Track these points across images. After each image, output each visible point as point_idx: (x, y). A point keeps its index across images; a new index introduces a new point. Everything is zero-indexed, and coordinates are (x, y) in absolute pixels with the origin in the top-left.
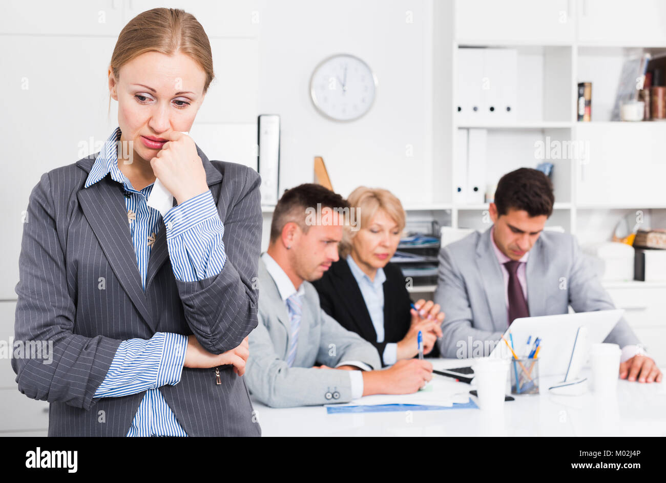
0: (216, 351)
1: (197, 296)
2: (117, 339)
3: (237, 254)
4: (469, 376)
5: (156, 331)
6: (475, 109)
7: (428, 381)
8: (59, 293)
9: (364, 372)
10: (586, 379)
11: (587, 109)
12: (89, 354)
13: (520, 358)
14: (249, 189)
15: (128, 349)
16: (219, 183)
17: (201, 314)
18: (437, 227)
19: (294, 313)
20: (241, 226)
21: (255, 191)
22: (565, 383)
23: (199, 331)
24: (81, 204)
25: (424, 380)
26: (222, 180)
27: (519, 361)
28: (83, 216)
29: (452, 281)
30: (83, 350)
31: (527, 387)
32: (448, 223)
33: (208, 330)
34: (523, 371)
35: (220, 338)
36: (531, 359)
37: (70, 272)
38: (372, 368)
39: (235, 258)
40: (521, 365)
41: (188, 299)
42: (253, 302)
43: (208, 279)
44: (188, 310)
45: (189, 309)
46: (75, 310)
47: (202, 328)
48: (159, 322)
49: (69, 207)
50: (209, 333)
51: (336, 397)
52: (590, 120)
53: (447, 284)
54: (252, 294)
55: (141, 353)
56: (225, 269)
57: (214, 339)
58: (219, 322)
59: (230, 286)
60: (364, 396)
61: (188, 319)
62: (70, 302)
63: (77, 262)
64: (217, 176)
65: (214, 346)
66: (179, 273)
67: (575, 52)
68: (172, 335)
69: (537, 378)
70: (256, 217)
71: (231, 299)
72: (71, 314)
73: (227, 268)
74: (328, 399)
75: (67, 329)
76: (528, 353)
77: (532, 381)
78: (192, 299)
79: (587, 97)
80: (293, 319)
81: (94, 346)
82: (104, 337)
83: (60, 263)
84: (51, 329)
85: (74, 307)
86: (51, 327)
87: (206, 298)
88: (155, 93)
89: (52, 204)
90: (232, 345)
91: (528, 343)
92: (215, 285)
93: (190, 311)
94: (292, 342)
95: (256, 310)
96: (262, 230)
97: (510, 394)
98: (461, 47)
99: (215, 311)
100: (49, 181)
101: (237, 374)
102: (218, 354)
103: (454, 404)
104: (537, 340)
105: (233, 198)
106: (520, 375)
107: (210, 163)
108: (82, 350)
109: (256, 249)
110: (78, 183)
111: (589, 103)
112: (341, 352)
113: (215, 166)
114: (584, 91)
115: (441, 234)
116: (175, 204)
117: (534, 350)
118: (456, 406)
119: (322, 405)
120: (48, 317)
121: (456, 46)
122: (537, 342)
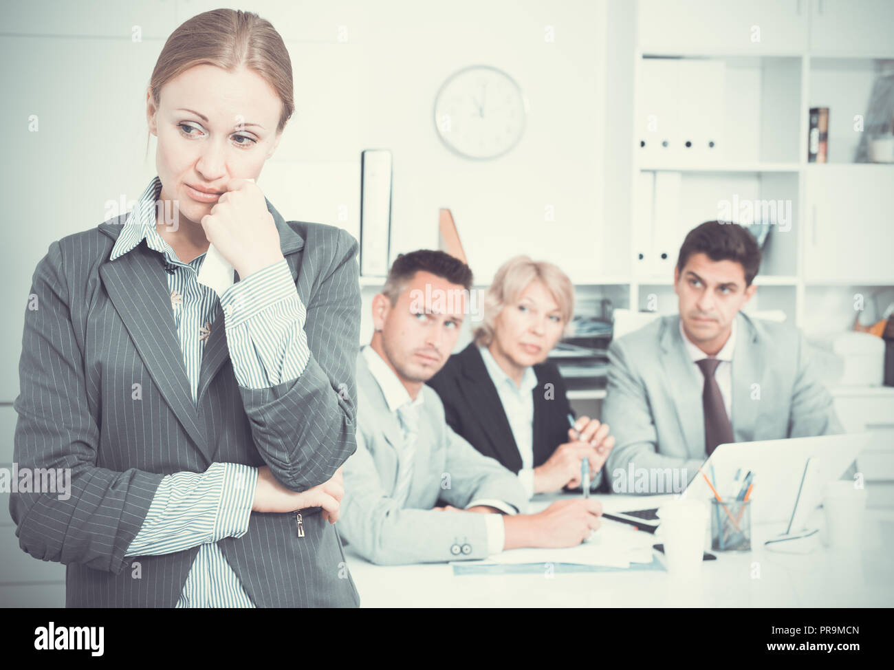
0: (297, 487)
1: (269, 408)
2: (156, 473)
3: (326, 349)
4: (652, 523)
5: (213, 461)
6: (665, 144)
7: (595, 530)
8: (75, 409)
9: (506, 516)
10: (817, 531)
11: (822, 145)
12: (117, 495)
13: (724, 500)
14: (342, 258)
15: (173, 487)
16: (300, 251)
17: (276, 435)
18: (609, 308)
19: (408, 431)
20: (331, 311)
21: (351, 261)
22: (787, 536)
23: (273, 459)
24: (105, 284)
25: (590, 528)
26: (304, 247)
27: (724, 505)
28: (108, 300)
29: (629, 388)
30: (110, 488)
31: (734, 540)
32: (623, 304)
33: (286, 457)
34: (728, 518)
35: (302, 467)
36: (741, 502)
37: (91, 380)
38: (517, 510)
39: (323, 355)
40: (726, 510)
41: (256, 414)
42: (350, 418)
43: (284, 384)
44: (257, 429)
45: (258, 427)
46: (98, 434)
47: (277, 454)
48: (216, 449)
49: (88, 287)
50: (287, 461)
51: (466, 552)
52: (826, 160)
53: (620, 392)
54: (347, 406)
55: (192, 493)
56: (307, 369)
57: (294, 469)
58: (302, 446)
59: (316, 393)
60: (505, 549)
61: (257, 441)
62: (90, 422)
63: (100, 365)
64: (296, 242)
65: (294, 479)
66: (243, 377)
67: (806, 64)
68: (236, 466)
69: (749, 527)
70: (351, 298)
71: (317, 413)
72: (92, 439)
73: (311, 369)
74: (455, 554)
75: (88, 461)
76: (736, 493)
77: (741, 532)
78: (262, 412)
79: (822, 127)
80: (405, 437)
81: (125, 483)
82: (139, 470)
83: (77, 368)
84: (65, 459)
85: (96, 428)
86: (65, 457)
87: (283, 412)
88: (206, 123)
89: (64, 285)
90: (320, 479)
91: (737, 478)
92: (294, 393)
93: (260, 431)
94: (404, 471)
95: (353, 429)
96: (360, 317)
97: (710, 551)
98: (645, 57)
99: (295, 430)
100: (60, 253)
101: (327, 521)
102: (301, 492)
103: (631, 563)
104: (749, 474)
105: (320, 272)
106: (725, 523)
107: (287, 225)
108: (107, 489)
109: (352, 344)
110: (100, 255)
111: (824, 137)
112: (474, 486)
113: (293, 229)
114: (818, 120)
115: (614, 320)
116: (237, 279)
117: (745, 489)
118: (634, 566)
119: (447, 562)
120: (61, 444)
121: (638, 56)
122: (749, 478)
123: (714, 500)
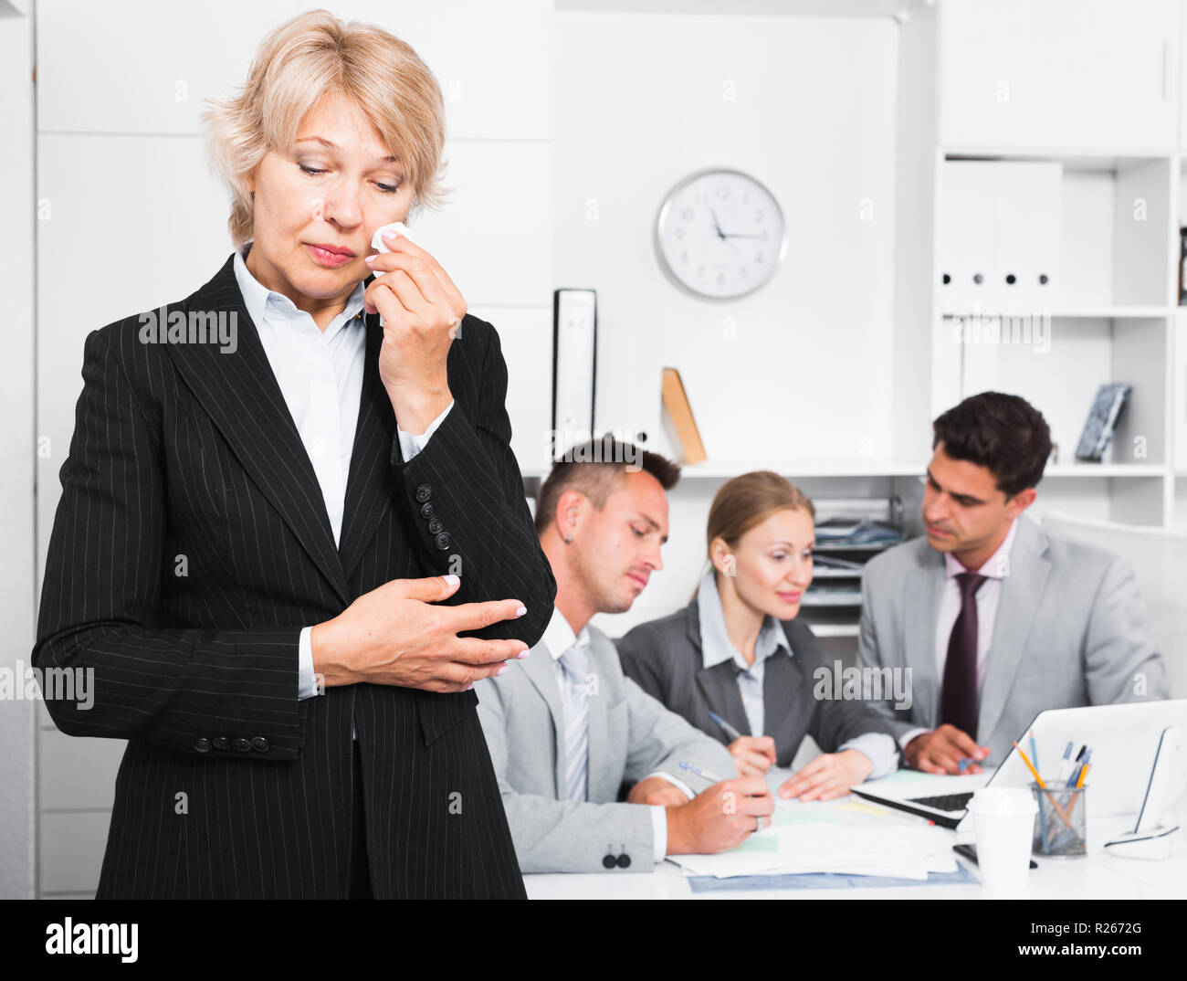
4: (954, 815)
6: (977, 279)
10: (1176, 829)
13: (1050, 786)
18: (899, 508)
22: (1135, 836)
27: (1049, 792)
31: (1063, 841)
34: (1055, 810)
36: (1072, 790)
40: (1052, 800)
67: (1174, 168)
69: (1083, 824)
76: (1066, 776)
77: (1073, 830)
80: (573, 691)
91: (1066, 756)
97: (1030, 856)
98: (949, 158)
103: (929, 873)
104: (1083, 751)
106: (1051, 818)
117: (1077, 771)
118: (934, 877)
121: (940, 157)
122: (1084, 757)
123: (1035, 787)
